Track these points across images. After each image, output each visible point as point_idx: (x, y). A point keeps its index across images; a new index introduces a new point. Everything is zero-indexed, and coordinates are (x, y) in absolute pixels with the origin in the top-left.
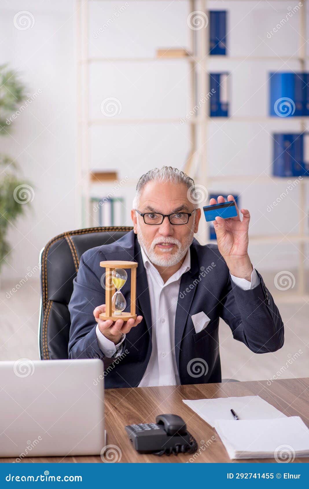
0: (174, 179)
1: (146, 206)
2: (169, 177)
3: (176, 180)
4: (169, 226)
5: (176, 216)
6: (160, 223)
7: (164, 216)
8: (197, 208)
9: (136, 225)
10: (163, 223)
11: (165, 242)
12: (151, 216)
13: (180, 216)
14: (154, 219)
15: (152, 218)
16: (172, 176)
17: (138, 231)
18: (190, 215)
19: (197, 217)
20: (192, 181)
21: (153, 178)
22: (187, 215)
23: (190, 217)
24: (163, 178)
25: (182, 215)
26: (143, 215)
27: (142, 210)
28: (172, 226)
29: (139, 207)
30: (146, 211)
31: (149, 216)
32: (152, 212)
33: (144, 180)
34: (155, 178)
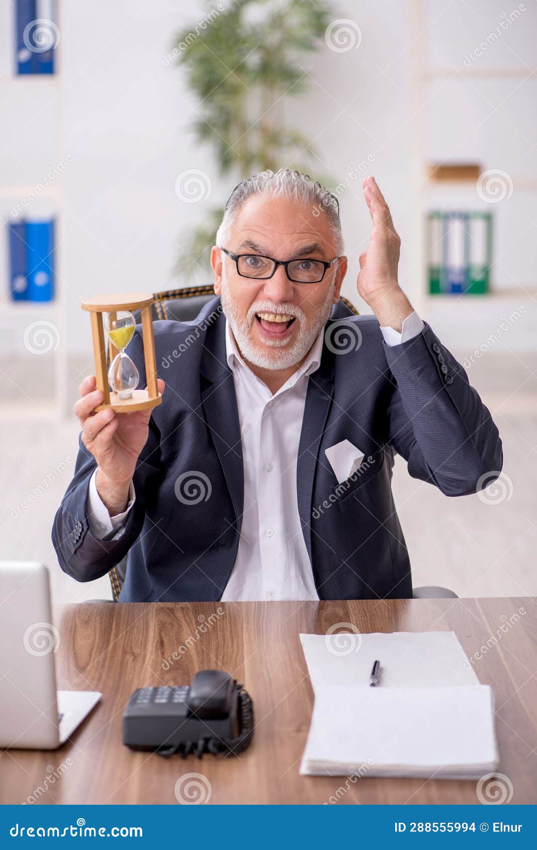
0: (302, 195)
1: (244, 240)
2: (292, 190)
3: (305, 197)
4: (286, 283)
5: (300, 267)
6: (267, 277)
7: (277, 264)
8: (340, 256)
9: (219, 278)
10: (272, 277)
11: (275, 312)
12: (251, 261)
13: (307, 267)
14: (257, 268)
15: (253, 266)
16: (298, 187)
17: (222, 288)
18: (327, 265)
19: (340, 272)
20: (335, 202)
21: (260, 188)
22: (322, 266)
23: (328, 269)
24: (282, 189)
25: (312, 265)
26: (236, 258)
27: (235, 249)
28: (291, 283)
29: (229, 243)
30: (244, 251)
31: (248, 261)
32: (253, 252)
33: (242, 192)
34: (266, 189)
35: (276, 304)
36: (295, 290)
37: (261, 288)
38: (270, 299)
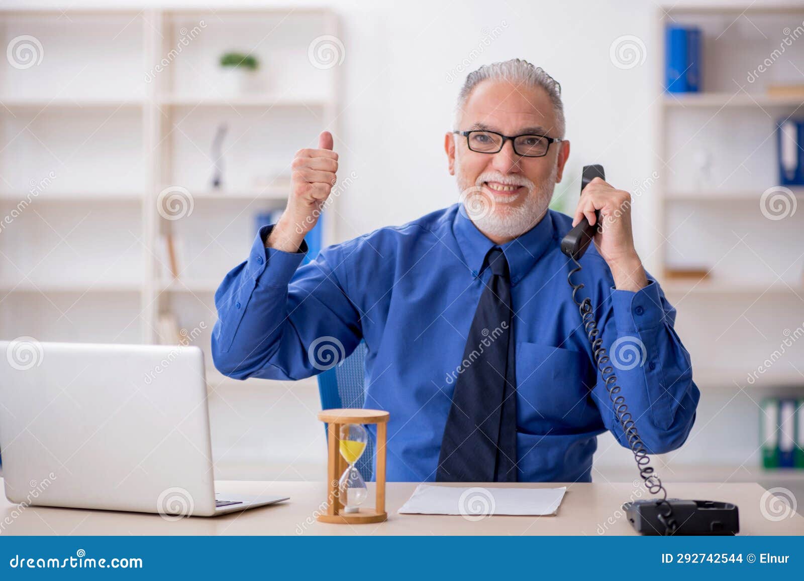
6: (497, 151)
7: (505, 139)
18: (549, 142)
19: (563, 155)
22: (545, 141)
23: (551, 144)
26: (467, 134)
35: (504, 175)
36: (520, 162)
37: (490, 161)
38: (499, 171)
